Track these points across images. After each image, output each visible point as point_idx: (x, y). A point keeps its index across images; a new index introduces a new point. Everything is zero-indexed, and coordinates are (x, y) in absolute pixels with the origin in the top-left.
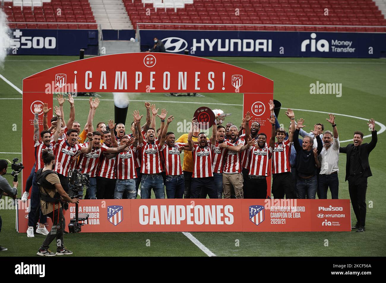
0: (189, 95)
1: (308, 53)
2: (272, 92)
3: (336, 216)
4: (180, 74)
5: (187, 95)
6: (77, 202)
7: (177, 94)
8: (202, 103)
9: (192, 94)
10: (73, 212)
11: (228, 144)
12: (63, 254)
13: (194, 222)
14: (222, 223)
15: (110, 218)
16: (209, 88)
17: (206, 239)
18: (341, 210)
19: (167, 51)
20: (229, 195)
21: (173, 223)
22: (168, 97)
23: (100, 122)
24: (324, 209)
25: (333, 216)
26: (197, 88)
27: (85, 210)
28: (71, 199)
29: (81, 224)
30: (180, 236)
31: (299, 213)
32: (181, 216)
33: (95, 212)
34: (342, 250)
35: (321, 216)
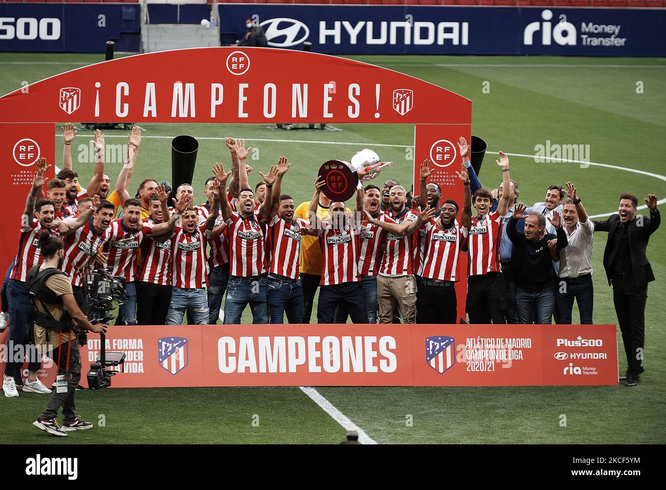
0: (311, 128)
1: (538, 48)
2: (469, 121)
3: (590, 355)
4: (296, 87)
5: (308, 127)
6: (104, 330)
7: (291, 126)
8: (337, 143)
9: (317, 125)
10: (93, 350)
11: (386, 220)
12: (75, 429)
13: (322, 369)
14: (375, 369)
15: (163, 360)
16: (351, 115)
17: (345, 400)
18: (599, 344)
19: (269, 43)
20: (389, 317)
21: (283, 369)
22: (272, 131)
23: (146, 179)
24: (567, 343)
25: (584, 356)
26: (327, 115)
27: (116, 346)
28: (91, 325)
29: (110, 372)
30: (296, 395)
31: (520, 351)
32: (297, 357)
33: (134, 350)
34: (602, 420)
35: (561, 356)
